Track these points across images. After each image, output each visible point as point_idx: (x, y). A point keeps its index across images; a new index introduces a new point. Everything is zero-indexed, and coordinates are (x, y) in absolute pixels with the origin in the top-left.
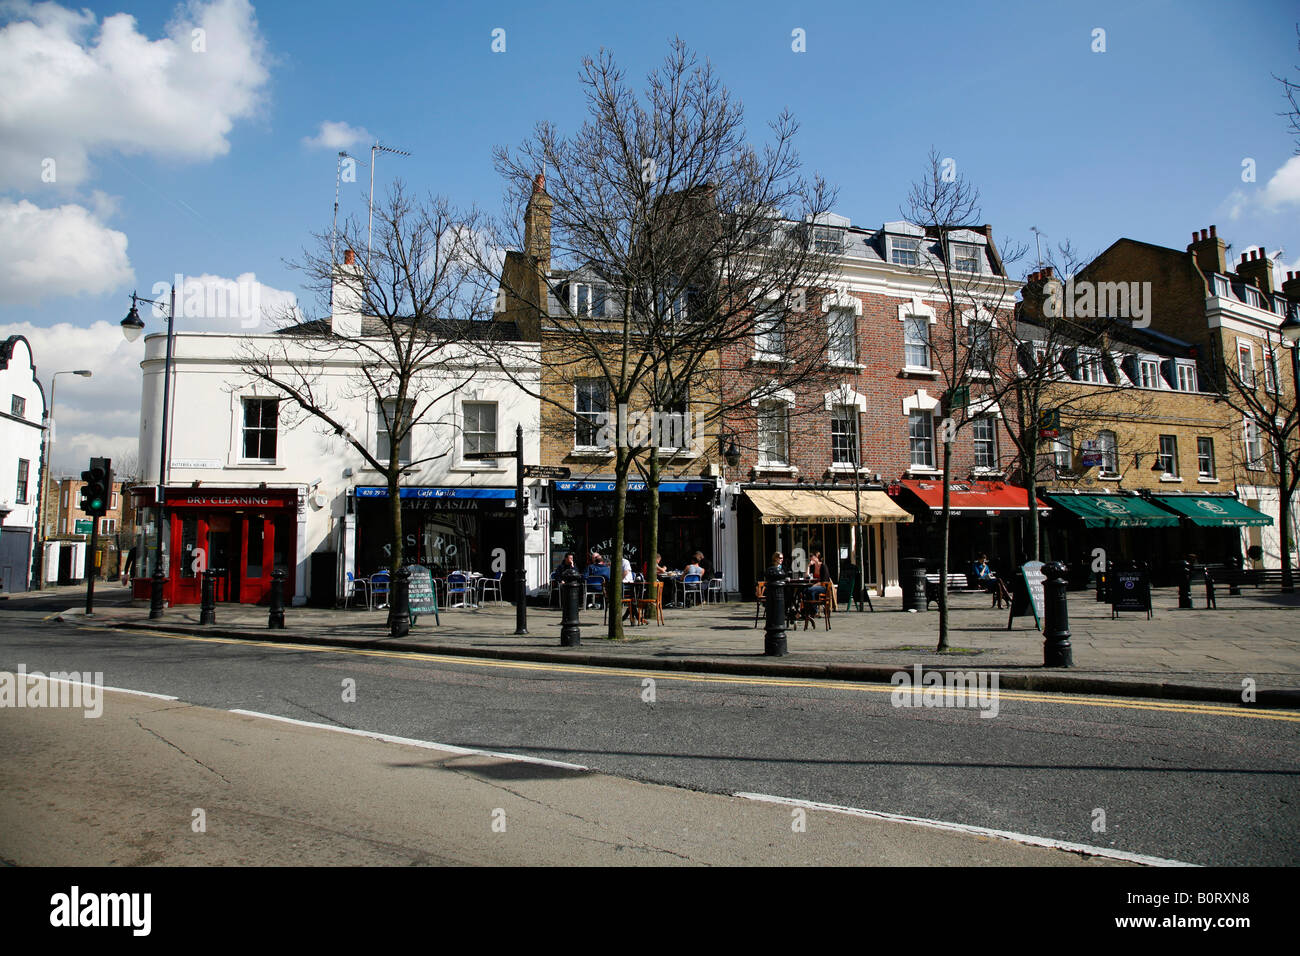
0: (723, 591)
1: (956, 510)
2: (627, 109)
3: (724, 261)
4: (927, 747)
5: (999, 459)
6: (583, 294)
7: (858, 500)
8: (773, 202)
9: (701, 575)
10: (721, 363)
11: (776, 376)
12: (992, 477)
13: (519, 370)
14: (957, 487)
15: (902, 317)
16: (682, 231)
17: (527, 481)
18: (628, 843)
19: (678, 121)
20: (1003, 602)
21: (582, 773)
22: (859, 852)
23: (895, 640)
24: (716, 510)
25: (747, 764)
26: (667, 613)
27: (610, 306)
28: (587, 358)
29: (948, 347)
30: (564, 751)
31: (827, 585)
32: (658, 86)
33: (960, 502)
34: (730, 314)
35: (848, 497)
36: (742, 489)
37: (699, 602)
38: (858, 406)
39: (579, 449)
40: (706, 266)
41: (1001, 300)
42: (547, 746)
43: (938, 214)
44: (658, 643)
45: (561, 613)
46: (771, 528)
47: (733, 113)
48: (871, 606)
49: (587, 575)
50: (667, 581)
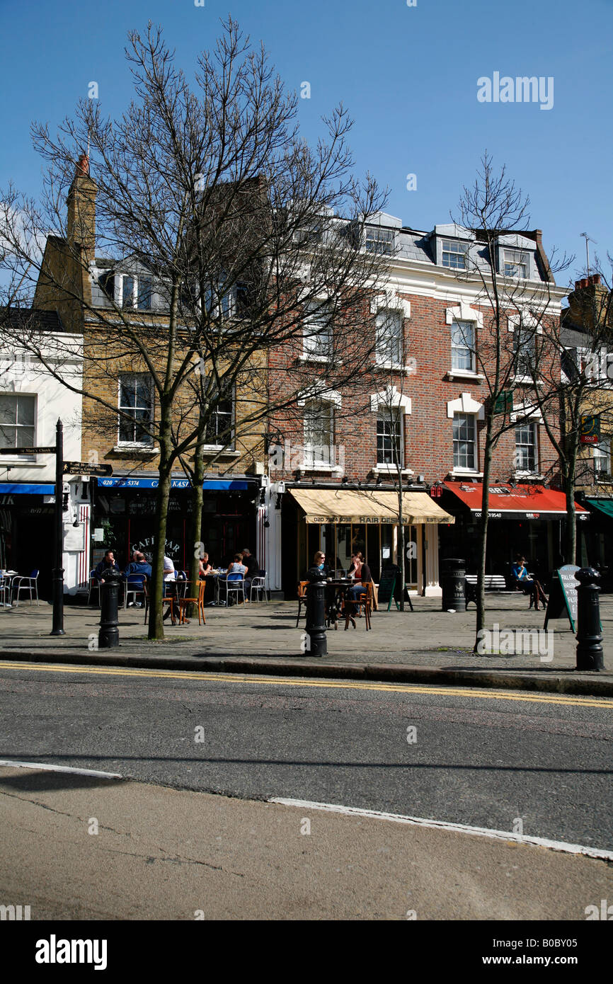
0: (266, 589)
1: (496, 513)
2: (177, 93)
3: (273, 260)
4: (460, 749)
5: (539, 464)
6: (128, 286)
7: (400, 500)
8: (324, 201)
9: (244, 574)
10: (269, 361)
11: (322, 377)
12: (532, 481)
13: (60, 362)
14: (498, 490)
15: (449, 321)
16: (232, 226)
17: (67, 478)
18: (160, 854)
19: (230, 110)
20: (540, 603)
21: (116, 781)
22: (391, 859)
23: (433, 642)
24: (260, 508)
25: (283, 768)
26: (208, 611)
27: (157, 301)
28: (132, 353)
29: (493, 353)
30: (98, 758)
31: (368, 585)
32: (209, 70)
33: (501, 505)
34: (277, 315)
35: (391, 498)
36: (287, 487)
37: (241, 600)
38: (404, 407)
39: (121, 445)
40: (255, 262)
41: (547, 306)
42: (80, 754)
43: (488, 221)
44: (199, 643)
45: (100, 611)
46: (315, 527)
47: (287, 105)
48: (411, 605)
49: (128, 573)
50: (210, 579)
